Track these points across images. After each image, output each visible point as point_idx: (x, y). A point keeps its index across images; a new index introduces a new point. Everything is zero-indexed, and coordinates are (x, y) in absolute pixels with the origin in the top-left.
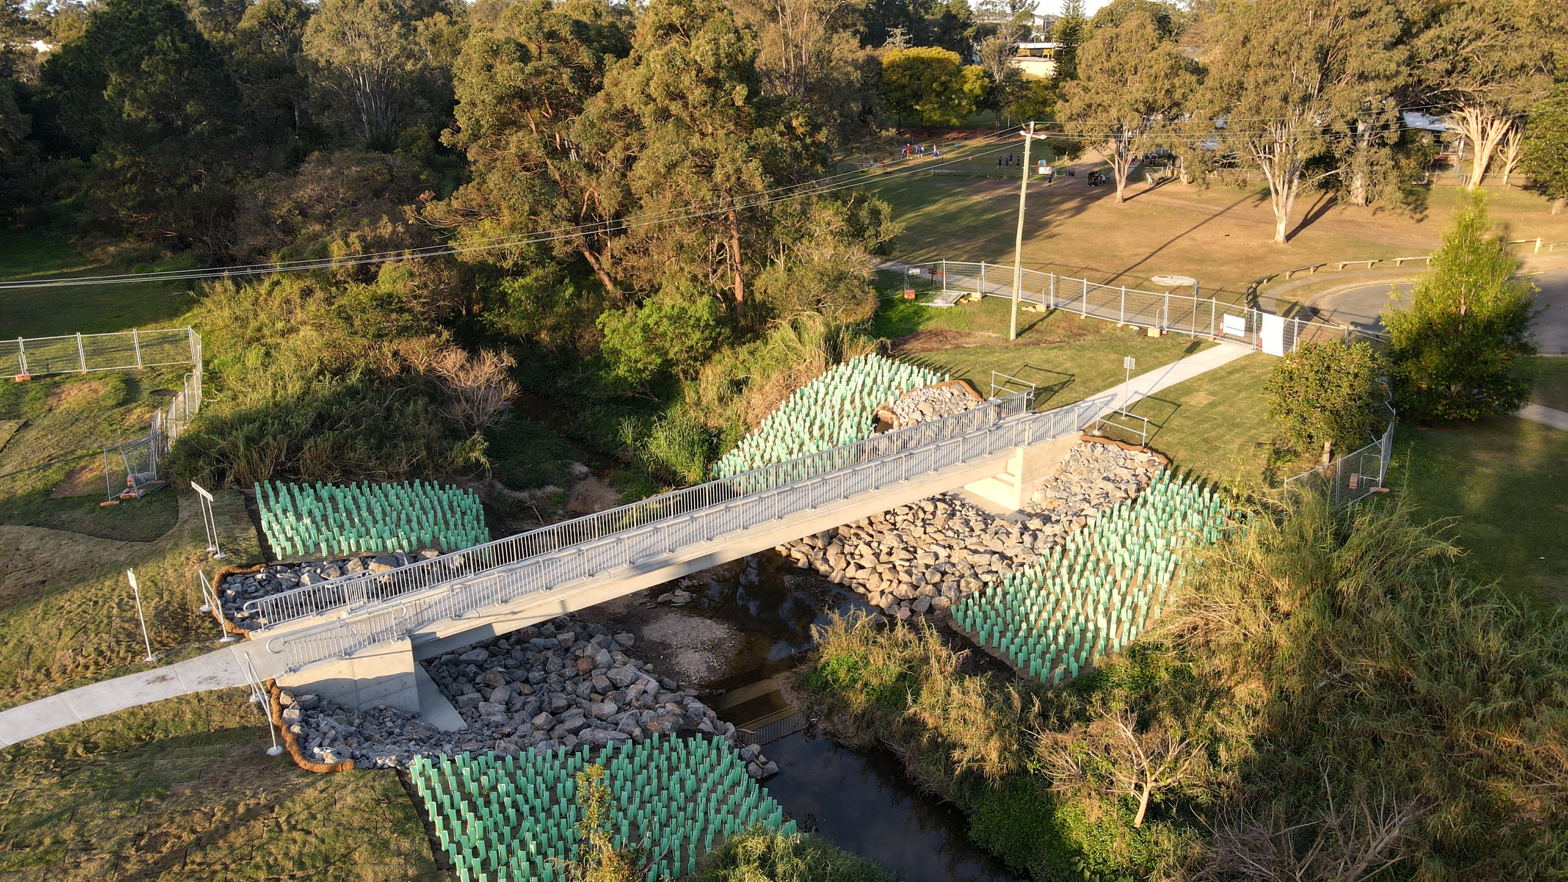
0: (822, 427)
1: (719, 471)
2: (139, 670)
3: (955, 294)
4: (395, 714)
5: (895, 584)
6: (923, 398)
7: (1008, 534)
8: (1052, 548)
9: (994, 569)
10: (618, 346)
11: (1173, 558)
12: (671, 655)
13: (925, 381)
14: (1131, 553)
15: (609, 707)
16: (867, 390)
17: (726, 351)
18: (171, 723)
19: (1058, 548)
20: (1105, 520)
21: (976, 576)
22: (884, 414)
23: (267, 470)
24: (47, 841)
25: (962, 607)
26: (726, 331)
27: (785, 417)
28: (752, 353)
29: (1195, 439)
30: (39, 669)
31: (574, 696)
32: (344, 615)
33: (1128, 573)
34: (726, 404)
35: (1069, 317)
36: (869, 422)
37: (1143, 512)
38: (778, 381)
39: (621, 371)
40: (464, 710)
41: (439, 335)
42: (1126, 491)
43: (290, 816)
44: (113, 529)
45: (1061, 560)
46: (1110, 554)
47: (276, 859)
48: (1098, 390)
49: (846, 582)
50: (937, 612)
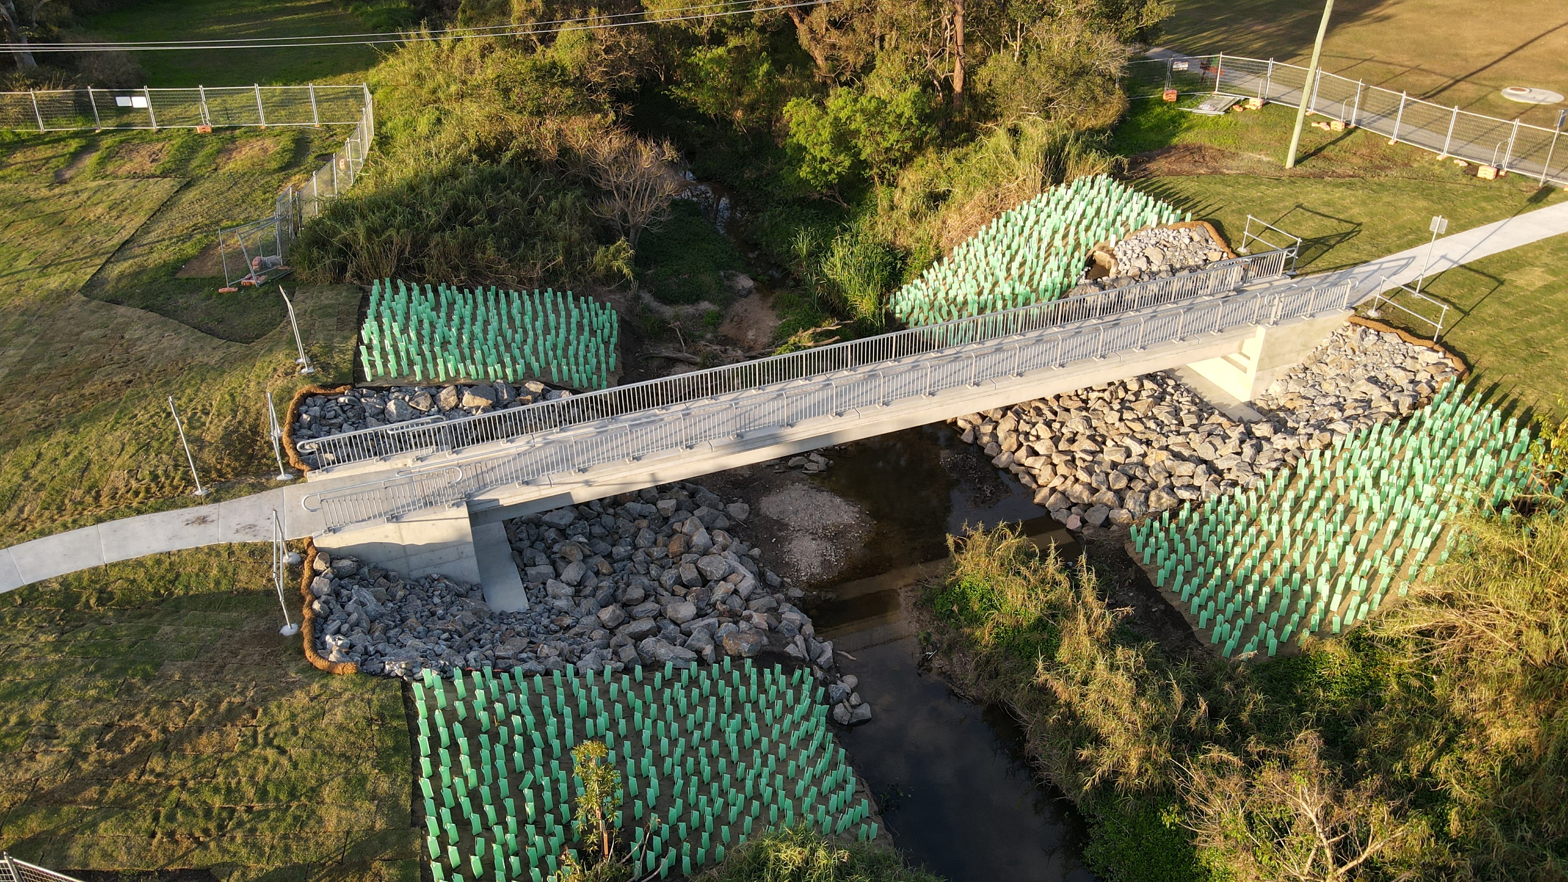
0: (1022, 264)
1: (896, 304)
2: (185, 506)
3: (1229, 98)
4: (447, 586)
5: (1069, 482)
6: (1153, 242)
7: (1225, 437)
8: (1277, 469)
9: (1197, 483)
10: (803, 142)
11: (1443, 514)
12: (785, 539)
13: (1160, 217)
14: (1384, 498)
15: (687, 610)
16: (1085, 222)
17: (931, 153)
18: (194, 578)
19: (1285, 472)
20: (1357, 443)
21: (1171, 489)
22: (1101, 257)
23: (388, 267)
24: (13, 719)
25: (1144, 530)
26: (934, 132)
27: (981, 248)
28: (958, 161)
29: (1510, 339)
30: (90, 489)
31: (656, 584)
32: (409, 462)
33: (1373, 526)
34: (920, 220)
35: (1373, 141)
36: (1081, 265)
37: (1413, 442)
38: (981, 200)
39: (804, 172)
40: (531, 585)
41: (606, 115)
42: (1396, 405)
43: (270, 727)
44: (219, 322)
45: (1286, 487)
46: (1354, 494)
47: (239, 782)
48: (1390, 252)
49: (1014, 468)
50: (1114, 528)
